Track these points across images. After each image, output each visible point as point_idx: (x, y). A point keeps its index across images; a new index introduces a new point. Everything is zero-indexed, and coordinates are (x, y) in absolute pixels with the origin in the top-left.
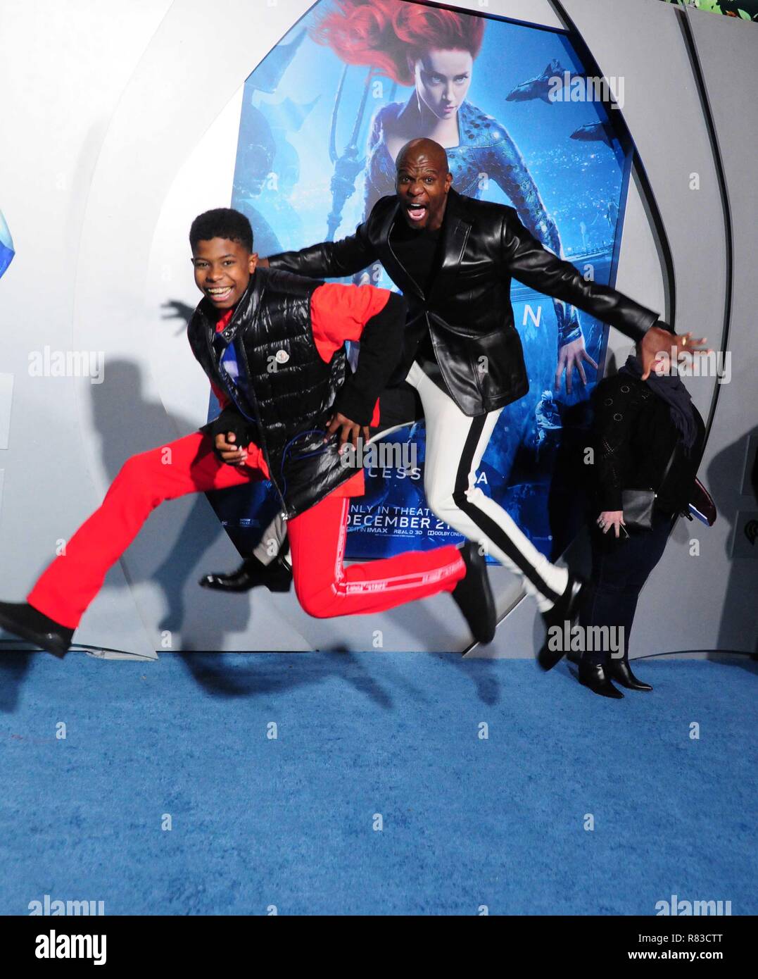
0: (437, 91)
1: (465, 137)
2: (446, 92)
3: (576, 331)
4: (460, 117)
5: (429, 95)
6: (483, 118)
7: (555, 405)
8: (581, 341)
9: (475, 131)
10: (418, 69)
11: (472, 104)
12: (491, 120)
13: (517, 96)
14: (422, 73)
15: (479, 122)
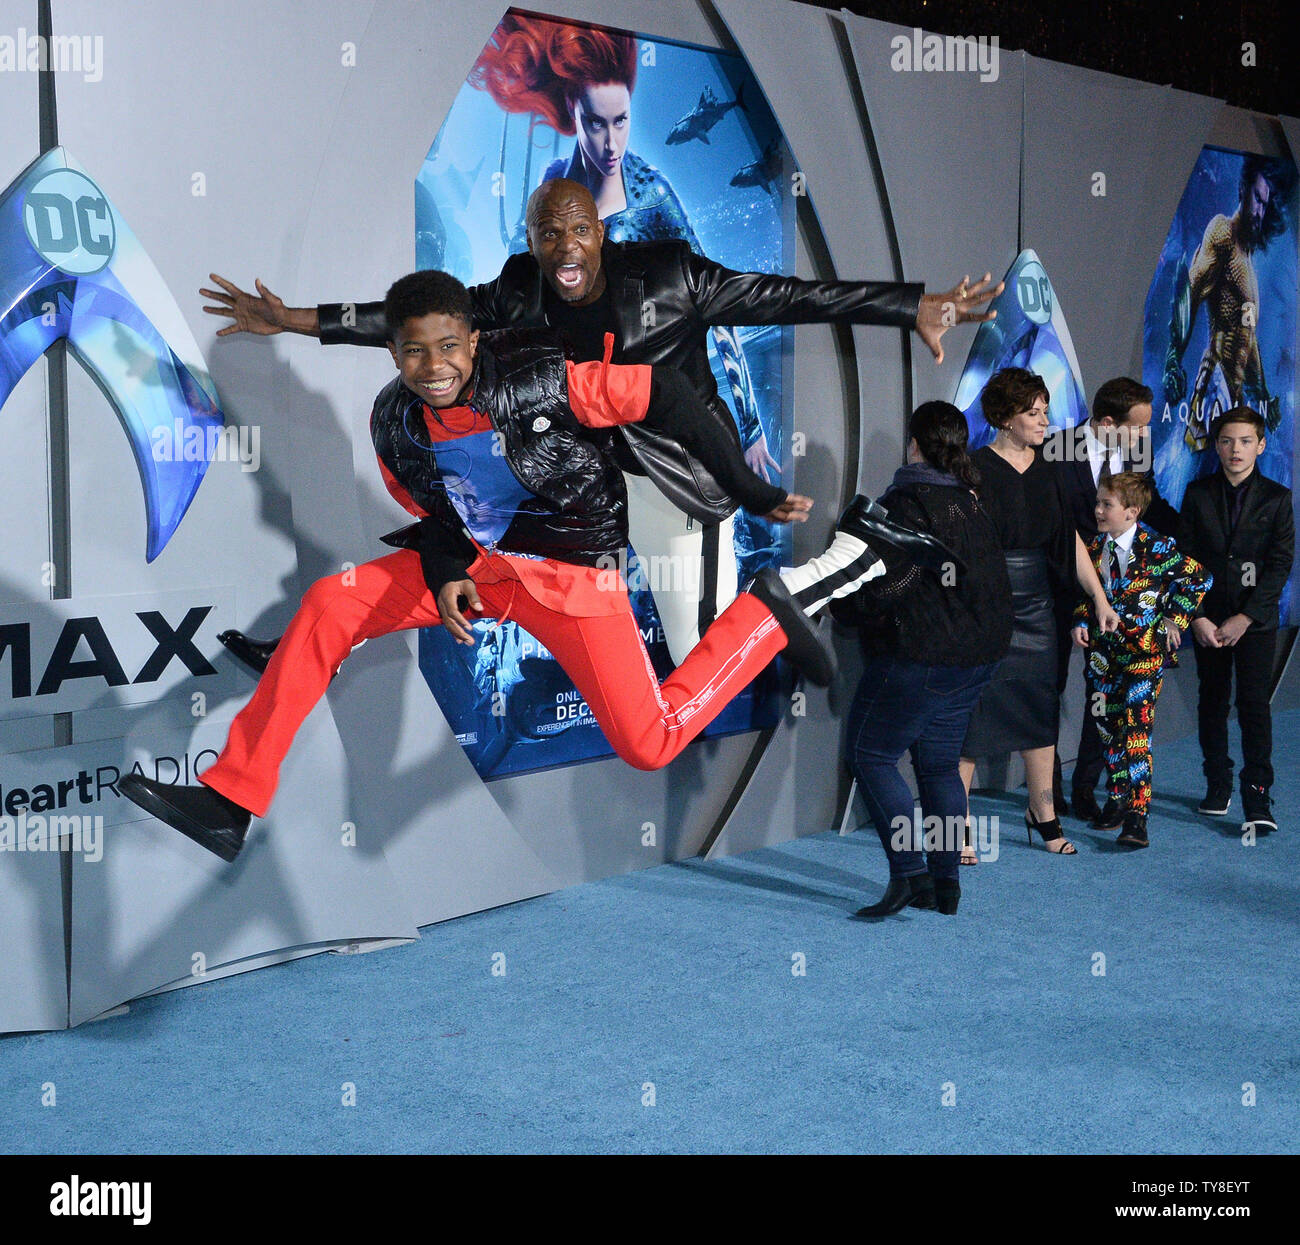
0: (599, 139)
1: (631, 196)
2: (607, 141)
3: (757, 429)
4: (625, 171)
5: (591, 144)
6: (645, 170)
7: (746, 526)
8: (762, 442)
9: (640, 188)
10: (578, 111)
11: (635, 154)
12: (654, 172)
13: (676, 138)
14: (582, 117)
15: (643, 175)
